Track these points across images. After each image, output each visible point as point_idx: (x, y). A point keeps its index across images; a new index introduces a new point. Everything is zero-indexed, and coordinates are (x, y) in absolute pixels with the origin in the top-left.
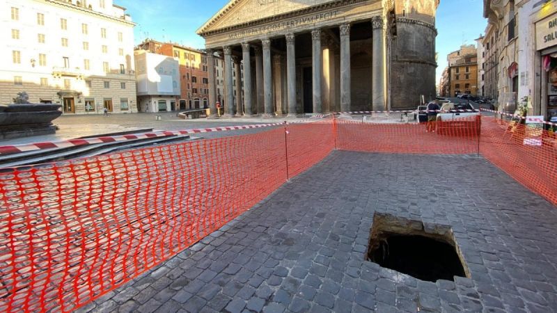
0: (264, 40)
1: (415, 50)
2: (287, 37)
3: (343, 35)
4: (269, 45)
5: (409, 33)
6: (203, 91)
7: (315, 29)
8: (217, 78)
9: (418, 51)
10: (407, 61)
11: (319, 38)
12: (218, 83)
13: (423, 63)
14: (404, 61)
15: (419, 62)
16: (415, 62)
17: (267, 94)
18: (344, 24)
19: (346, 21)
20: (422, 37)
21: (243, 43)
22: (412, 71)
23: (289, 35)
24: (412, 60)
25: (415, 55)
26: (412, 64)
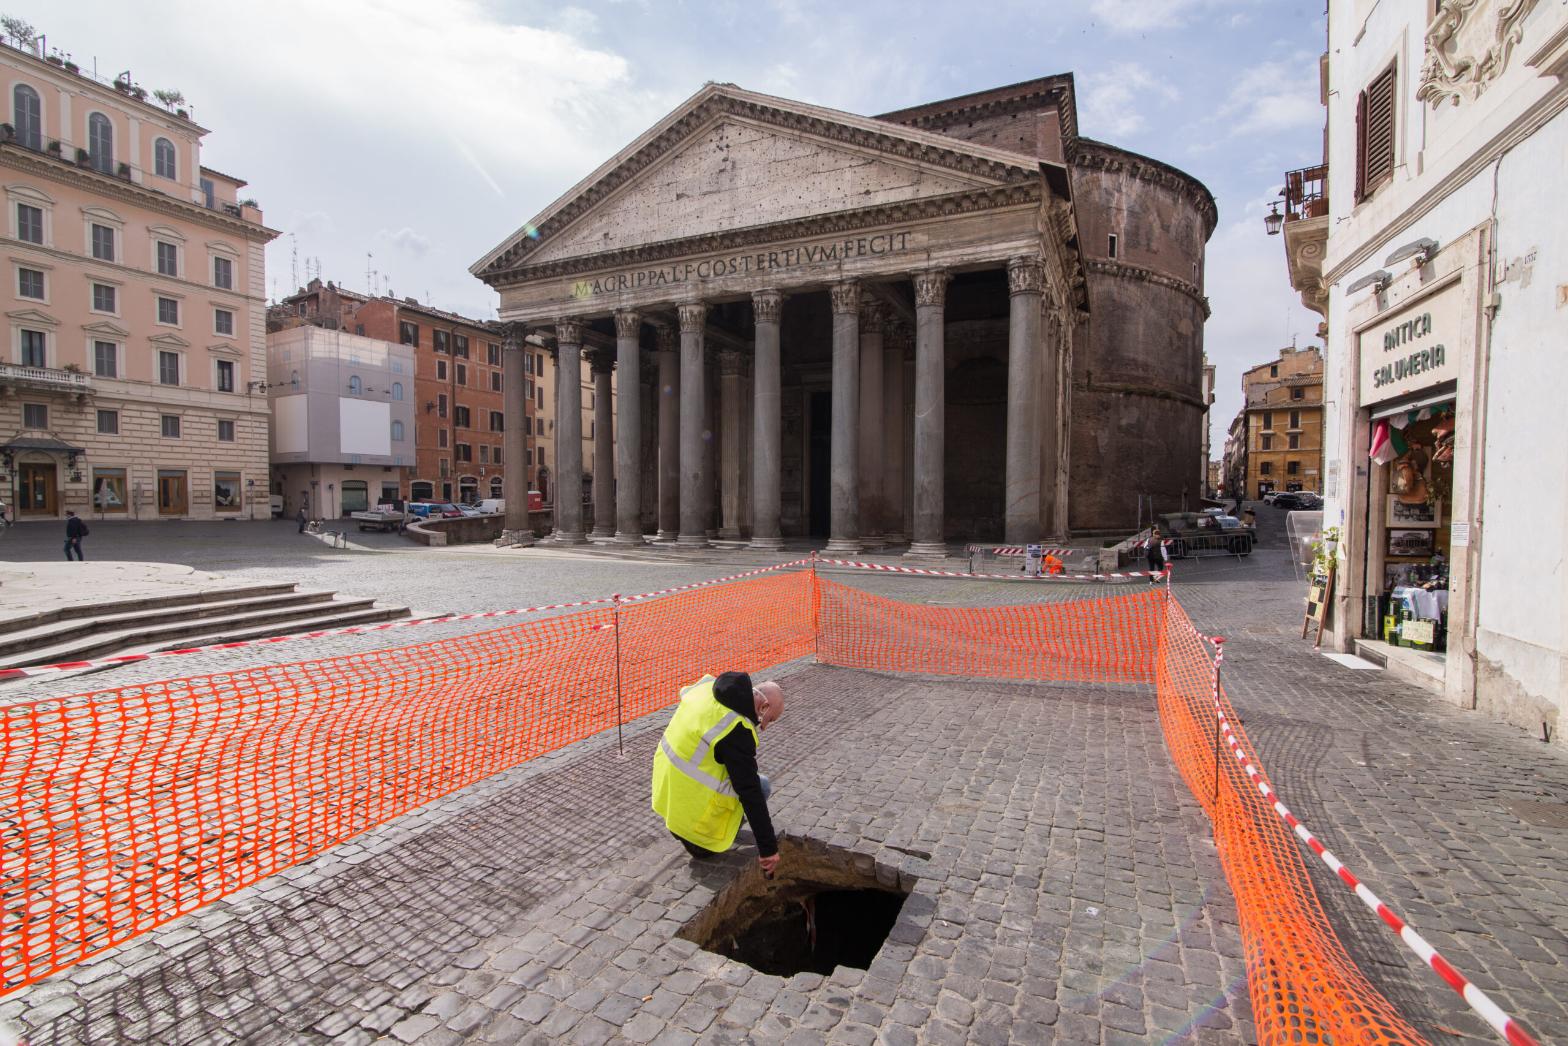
0: (685, 304)
1: (1141, 358)
2: (756, 299)
3: (924, 305)
4: (700, 319)
5: (1126, 308)
6: (491, 453)
7: (841, 282)
8: (539, 414)
9: (1151, 361)
10: (1119, 391)
11: (852, 309)
12: (541, 431)
13: (1166, 396)
14: (1110, 390)
15: (1153, 394)
16: (1141, 394)
17: (690, 474)
18: (926, 271)
19: (933, 263)
20: (1163, 322)
21: (620, 311)
22: (1133, 421)
23: (761, 293)
24: (1133, 387)
25: (1141, 373)
26: (1134, 397)
